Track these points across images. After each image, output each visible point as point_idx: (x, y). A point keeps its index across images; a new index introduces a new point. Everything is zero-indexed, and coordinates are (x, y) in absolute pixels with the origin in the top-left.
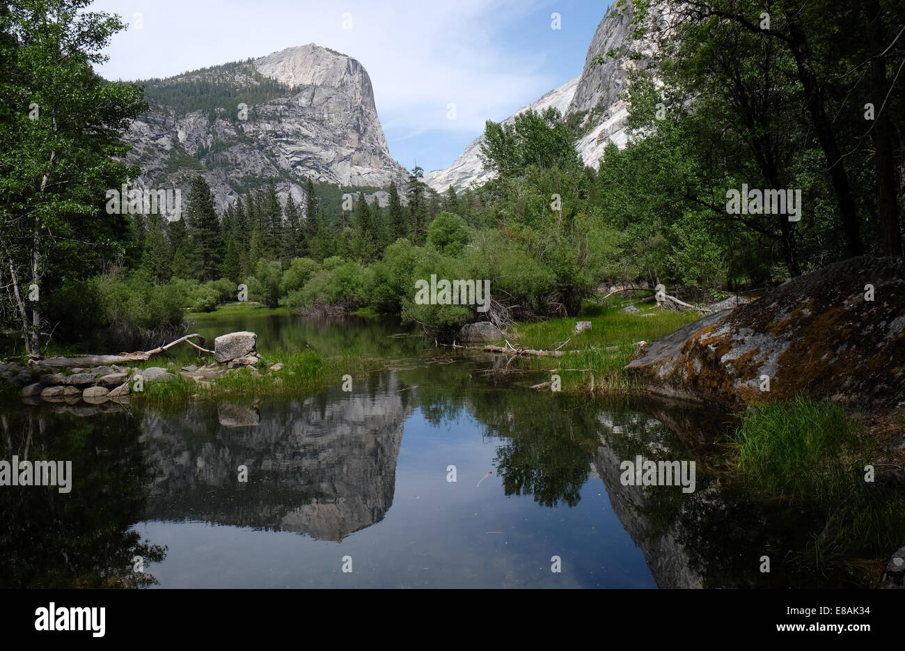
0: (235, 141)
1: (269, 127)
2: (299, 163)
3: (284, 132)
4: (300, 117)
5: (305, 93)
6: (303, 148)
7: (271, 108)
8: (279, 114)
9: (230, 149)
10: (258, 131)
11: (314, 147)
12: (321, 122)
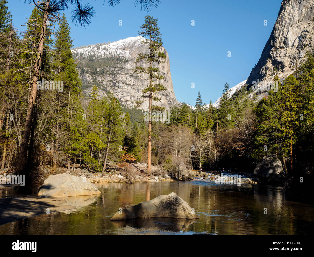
0: (91, 85)
1: (109, 79)
2: (123, 98)
3: (117, 81)
4: (126, 74)
5: (130, 62)
6: (126, 90)
7: (112, 69)
8: (115, 72)
9: (88, 89)
10: (104, 81)
11: (132, 90)
12: (136, 77)
